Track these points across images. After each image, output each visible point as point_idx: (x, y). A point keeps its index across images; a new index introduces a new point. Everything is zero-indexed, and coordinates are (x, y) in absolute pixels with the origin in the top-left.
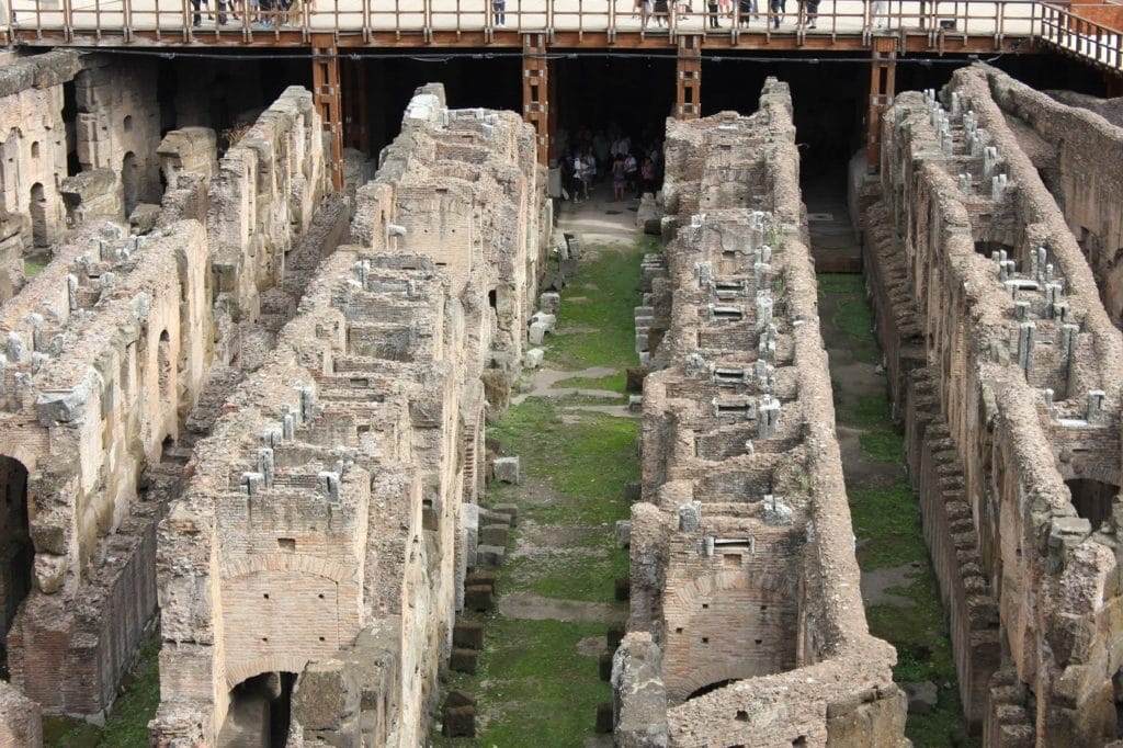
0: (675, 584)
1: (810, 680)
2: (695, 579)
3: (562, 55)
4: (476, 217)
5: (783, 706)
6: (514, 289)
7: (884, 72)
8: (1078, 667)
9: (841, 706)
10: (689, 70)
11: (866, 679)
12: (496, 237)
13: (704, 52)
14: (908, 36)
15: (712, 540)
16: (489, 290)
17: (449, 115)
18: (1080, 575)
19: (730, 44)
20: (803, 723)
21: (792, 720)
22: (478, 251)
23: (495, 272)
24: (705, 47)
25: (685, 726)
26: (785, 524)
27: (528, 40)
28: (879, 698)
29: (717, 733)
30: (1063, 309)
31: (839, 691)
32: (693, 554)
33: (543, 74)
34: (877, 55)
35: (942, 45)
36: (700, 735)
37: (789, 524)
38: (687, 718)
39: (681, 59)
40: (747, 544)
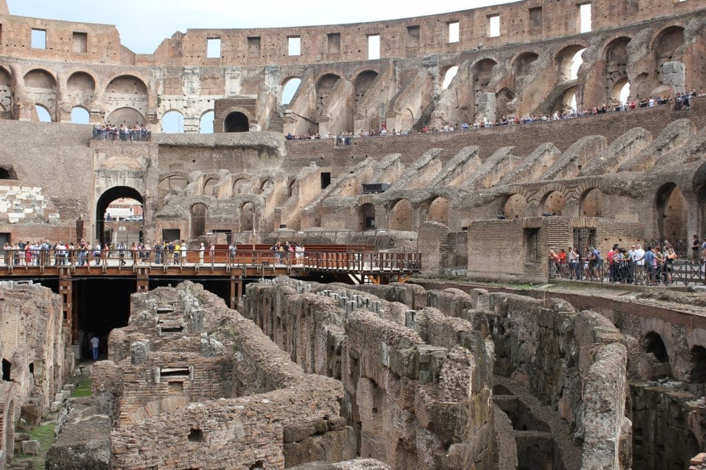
0: (128, 410)
1: (265, 401)
2: (145, 404)
3: (79, 279)
4: (22, 319)
5: (240, 425)
6: (44, 363)
7: (237, 285)
8: (459, 445)
9: (297, 430)
10: (143, 285)
11: (318, 407)
12: (34, 333)
13: (150, 277)
14: (248, 268)
15: (158, 370)
16: (29, 363)
17: (14, 284)
18: (455, 370)
19: (163, 272)
20: (260, 446)
21: (249, 442)
22: (23, 339)
23: (33, 353)
24: (151, 274)
25: (131, 442)
26: (218, 355)
27: (62, 271)
28: (330, 430)
29: (168, 452)
30: (367, 300)
31: (295, 415)
32: (143, 383)
33: (69, 288)
34: (233, 277)
35: (264, 272)
36: (149, 454)
37: (221, 355)
38: (134, 435)
39: (139, 280)
40: (187, 373)
